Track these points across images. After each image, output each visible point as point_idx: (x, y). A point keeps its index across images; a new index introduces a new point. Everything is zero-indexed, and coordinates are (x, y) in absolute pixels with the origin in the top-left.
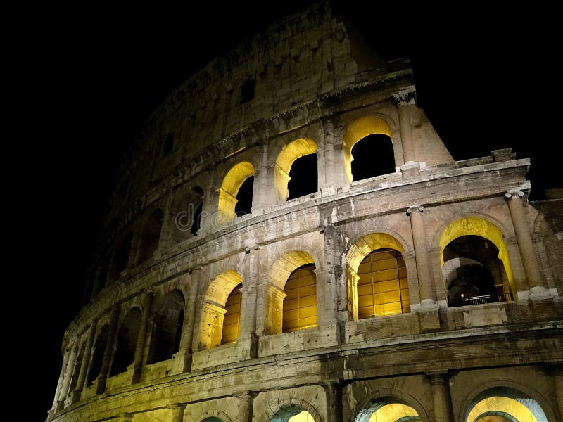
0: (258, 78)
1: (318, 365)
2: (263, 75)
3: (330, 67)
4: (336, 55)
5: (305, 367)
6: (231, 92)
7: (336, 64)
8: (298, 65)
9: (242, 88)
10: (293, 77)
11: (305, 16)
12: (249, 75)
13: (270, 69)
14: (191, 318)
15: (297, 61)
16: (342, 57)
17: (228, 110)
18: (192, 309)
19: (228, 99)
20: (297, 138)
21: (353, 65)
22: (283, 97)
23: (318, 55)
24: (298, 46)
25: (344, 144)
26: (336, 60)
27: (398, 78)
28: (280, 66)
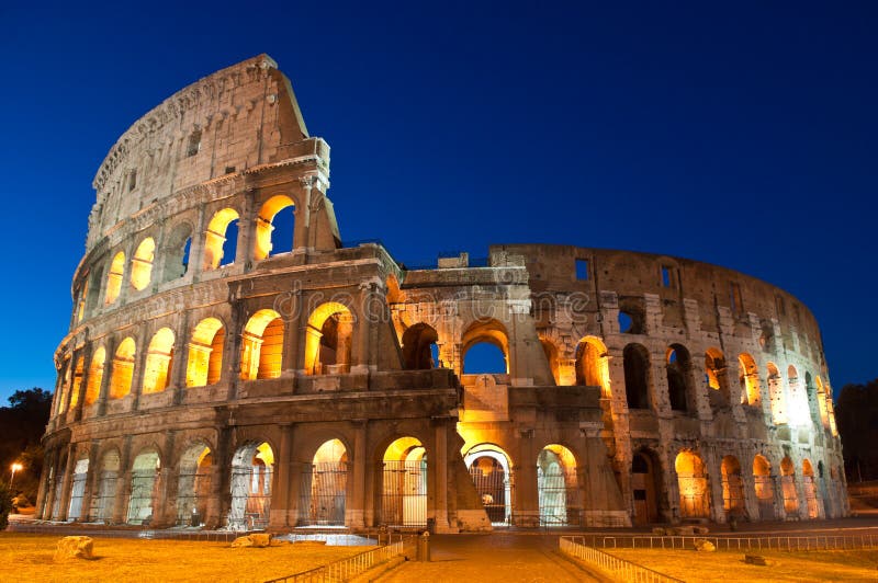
0: (204, 130)
1: (214, 413)
2: (207, 129)
3: (260, 134)
4: (265, 121)
5: (206, 414)
6: (182, 140)
7: (264, 131)
8: (235, 125)
9: (192, 136)
10: (230, 138)
12: (196, 126)
13: (214, 123)
14: (138, 366)
15: (235, 120)
16: (270, 124)
17: (178, 160)
18: (139, 358)
19: (180, 147)
20: (226, 207)
21: (277, 136)
22: (221, 159)
23: (252, 118)
24: (238, 102)
25: (259, 220)
26: (265, 127)
27: (305, 161)
28: (221, 122)
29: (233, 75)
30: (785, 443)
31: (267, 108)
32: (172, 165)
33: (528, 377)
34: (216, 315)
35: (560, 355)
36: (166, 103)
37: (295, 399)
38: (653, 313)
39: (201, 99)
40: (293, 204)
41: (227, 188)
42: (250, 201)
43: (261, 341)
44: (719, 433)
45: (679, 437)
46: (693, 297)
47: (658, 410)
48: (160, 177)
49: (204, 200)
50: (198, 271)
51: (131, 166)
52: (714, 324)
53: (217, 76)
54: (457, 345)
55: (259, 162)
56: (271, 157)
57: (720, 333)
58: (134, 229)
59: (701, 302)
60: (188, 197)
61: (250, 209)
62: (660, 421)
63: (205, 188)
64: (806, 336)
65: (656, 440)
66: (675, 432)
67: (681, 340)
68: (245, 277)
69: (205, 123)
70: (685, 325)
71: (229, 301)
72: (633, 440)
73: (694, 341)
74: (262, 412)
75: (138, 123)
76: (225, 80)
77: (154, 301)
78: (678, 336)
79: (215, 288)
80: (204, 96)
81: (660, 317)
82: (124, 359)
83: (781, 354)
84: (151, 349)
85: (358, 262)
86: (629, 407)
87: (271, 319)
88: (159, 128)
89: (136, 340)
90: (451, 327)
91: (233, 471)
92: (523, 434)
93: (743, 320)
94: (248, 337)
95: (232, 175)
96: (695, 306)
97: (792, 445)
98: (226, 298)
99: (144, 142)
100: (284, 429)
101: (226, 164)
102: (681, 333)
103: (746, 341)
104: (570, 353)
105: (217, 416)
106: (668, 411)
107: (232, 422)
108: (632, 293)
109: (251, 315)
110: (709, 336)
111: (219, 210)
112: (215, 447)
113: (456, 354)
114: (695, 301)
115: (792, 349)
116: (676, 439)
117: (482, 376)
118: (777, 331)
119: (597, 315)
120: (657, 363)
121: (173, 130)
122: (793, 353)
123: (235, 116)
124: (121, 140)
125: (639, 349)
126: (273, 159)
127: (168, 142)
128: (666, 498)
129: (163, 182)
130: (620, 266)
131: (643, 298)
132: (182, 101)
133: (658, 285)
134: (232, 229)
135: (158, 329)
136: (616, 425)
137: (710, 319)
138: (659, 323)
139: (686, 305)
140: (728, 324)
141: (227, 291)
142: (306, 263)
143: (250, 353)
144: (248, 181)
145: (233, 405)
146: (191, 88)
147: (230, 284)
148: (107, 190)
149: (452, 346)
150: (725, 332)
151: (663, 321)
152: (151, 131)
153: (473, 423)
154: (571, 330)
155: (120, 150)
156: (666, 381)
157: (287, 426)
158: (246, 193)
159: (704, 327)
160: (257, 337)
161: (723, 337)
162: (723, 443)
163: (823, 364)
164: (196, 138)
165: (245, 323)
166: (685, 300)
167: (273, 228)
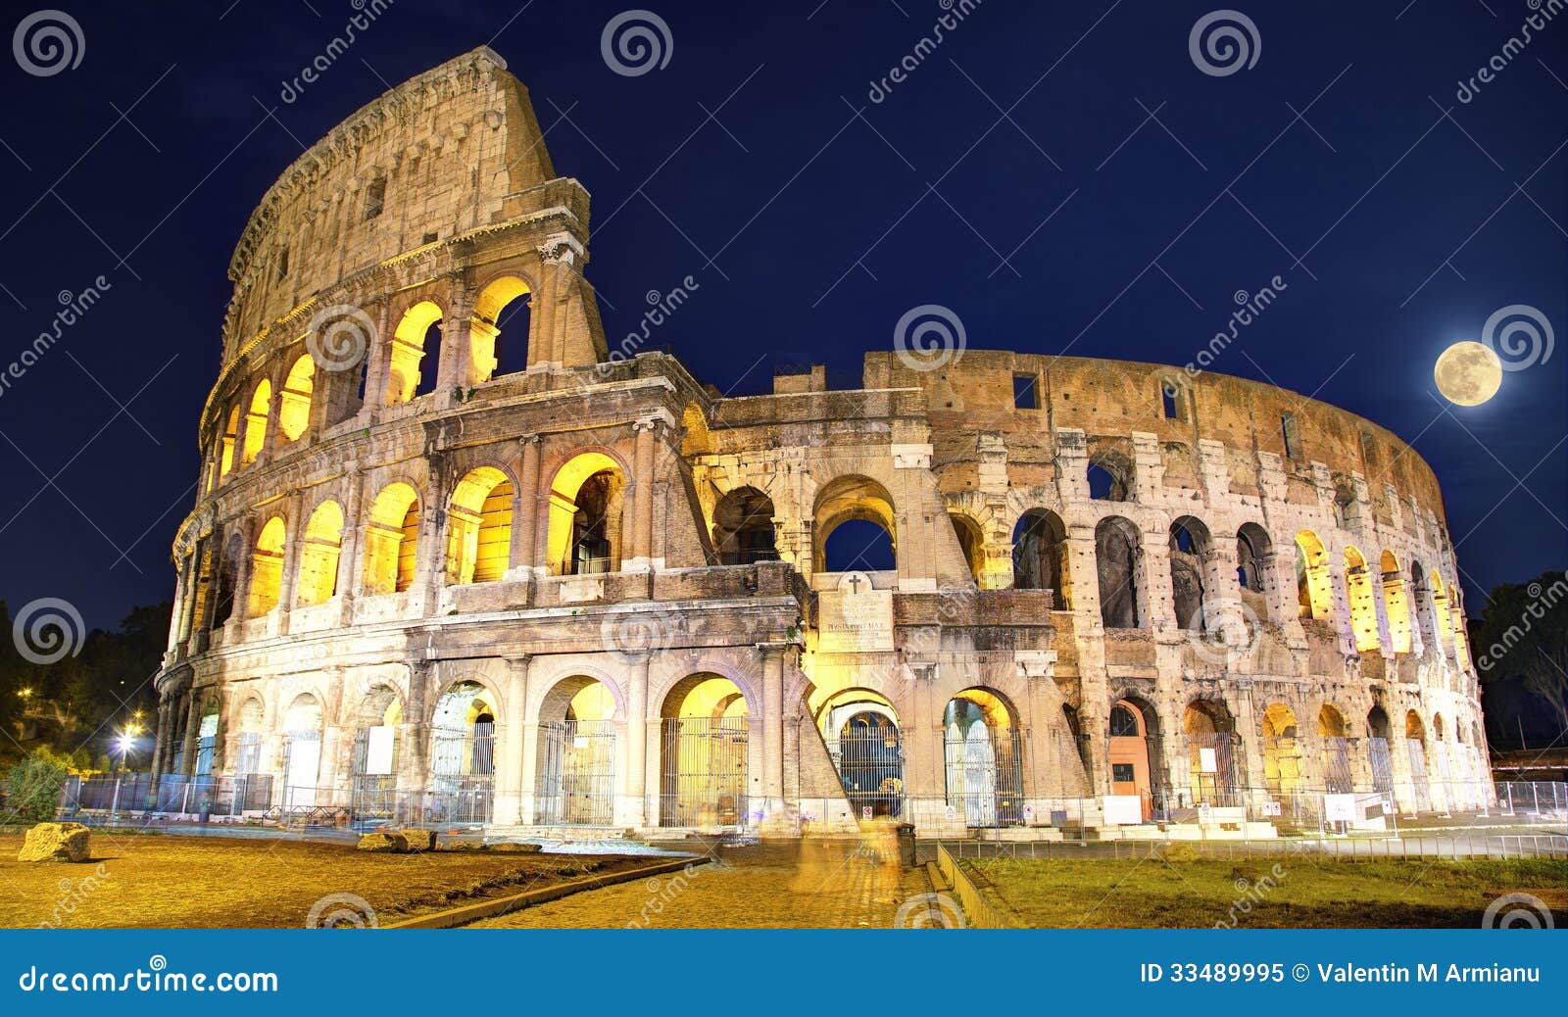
0: (390, 176)
1: (404, 639)
2: (396, 173)
3: (476, 178)
4: (485, 156)
5: (392, 641)
6: (357, 193)
7: (484, 172)
8: (439, 165)
9: (372, 187)
10: (430, 186)
11: (454, 74)
12: (378, 169)
13: (405, 162)
14: (289, 564)
15: (438, 157)
16: (493, 159)
17: (350, 226)
18: (290, 550)
19: (353, 205)
20: (422, 299)
21: (504, 179)
22: (416, 222)
23: (464, 153)
24: (443, 126)
25: (474, 319)
26: (485, 166)
27: (547, 218)
28: (417, 161)
29: (436, 83)
30: (1375, 682)
31: (489, 133)
32: (341, 235)
33: (927, 576)
34: (408, 479)
35: (988, 538)
36: (332, 135)
37: (530, 614)
38: (1148, 462)
39: (386, 127)
40: (528, 291)
41: (424, 268)
42: (461, 288)
43: (478, 521)
44: (1260, 667)
45: (1191, 674)
46: (1215, 437)
47: (1155, 629)
48: (323, 256)
49: (388, 290)
50: (379, 407)
51: (281, 240)
52: (1253, 482)
53: (410, 85)
54: (807, 524)
55: (475, 223)
56: (494, 215)
57: (1262, 497)
58: (284, 340)
59: (1230, 445)
60: (364, 286)
61: (459, 301)
62: (1158, 648)
63: (391, 270)
64: (1414, 500)
65: (1152, 681)
66: (1185, 664)
67: (1195, 509)
68: (450, 413)
69: (391, 163)
70: (1202, 484)
71: (426, 454)
72: (1111, 681)
73: (1217, 512)
74: (479, 637)
75: (290, 170)
76: (423, 91)
77: (311, 458)
78: (1190, 502)
79: (405, 434)
80: (391, 121)
81: (1159, 472)
82: (268, 554)
83: (1368, 532)
84: (309, 535)
85: (631, 384)
86: (1105, 626)
87: (493, 484)
88: (324, 176)
89: (286, 521)
90: (797, 493)
91: (435, 733)
92: (918, 672)
93: (1302, 474)
94: (457, 514)
95: (432, 246)
96: (1221, 452)
97: (1387, 686)
98: (422, 450)
99: (301, 200)
100: (515, 665)
101: (423, 230)
102: (1195, 497)
103: (1307, 510)
104: (1003, 535)
105: (409, 642)
106: (1171, 630)
107: (431, 654)
108: (1111, 432)
109: (460, 478)
110: (1243, 502)
111: (412, 305)
112: (407, 695)
113: (805, 538)
114: (1220, 444)
115: (1389, 523)
116: (1185, 679)
117: (850, 575)
118: (1363, 493)
119: (1051, 470)
120: (1155, 551)
121: (343, 178)
122: (1390, 530)
123: (438, 150)
124: (267, 198)
125: (1123, 527)
126: (496, 217)
127: (336, 198)
128: (1168, 776)
129: (327, 264)
130: (1091, 384)
131: (1129, 439)
132: (356, 129)
133: (1156, 416)
134: (433, 336)
135: (319, 503)
136: (1082, 655)
137: (1244, 473)
138: (1158, 482)
139: (1205, 450)
140: (1275, 481)
141: (422, 437)
142: (549, 388)
143: (461, 539)
144: (456, 255)
145: (433, 625)
146: (371, 108)
147: (427, 425)
148: (246, 281)
149: (798, 526)
150: (1271, 495)
151: (1164, 477)
152: (311, 182)
153: (832, 654)
154: (1005, 497)
155: (265, 215)
156: (1168, 580)
157: (520, 660)
158: (454, 275)
159: (1236, 487)
160: (473, 514)
161: (1268, 503)
162: (1266, 684)
163: (1445, 548)
164: (378, 189)
165: (451, 491)
166: (1202, 441)
167: (497, 332)
